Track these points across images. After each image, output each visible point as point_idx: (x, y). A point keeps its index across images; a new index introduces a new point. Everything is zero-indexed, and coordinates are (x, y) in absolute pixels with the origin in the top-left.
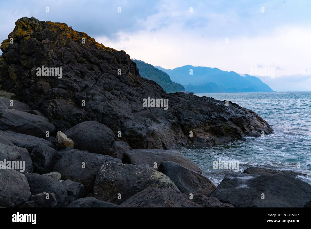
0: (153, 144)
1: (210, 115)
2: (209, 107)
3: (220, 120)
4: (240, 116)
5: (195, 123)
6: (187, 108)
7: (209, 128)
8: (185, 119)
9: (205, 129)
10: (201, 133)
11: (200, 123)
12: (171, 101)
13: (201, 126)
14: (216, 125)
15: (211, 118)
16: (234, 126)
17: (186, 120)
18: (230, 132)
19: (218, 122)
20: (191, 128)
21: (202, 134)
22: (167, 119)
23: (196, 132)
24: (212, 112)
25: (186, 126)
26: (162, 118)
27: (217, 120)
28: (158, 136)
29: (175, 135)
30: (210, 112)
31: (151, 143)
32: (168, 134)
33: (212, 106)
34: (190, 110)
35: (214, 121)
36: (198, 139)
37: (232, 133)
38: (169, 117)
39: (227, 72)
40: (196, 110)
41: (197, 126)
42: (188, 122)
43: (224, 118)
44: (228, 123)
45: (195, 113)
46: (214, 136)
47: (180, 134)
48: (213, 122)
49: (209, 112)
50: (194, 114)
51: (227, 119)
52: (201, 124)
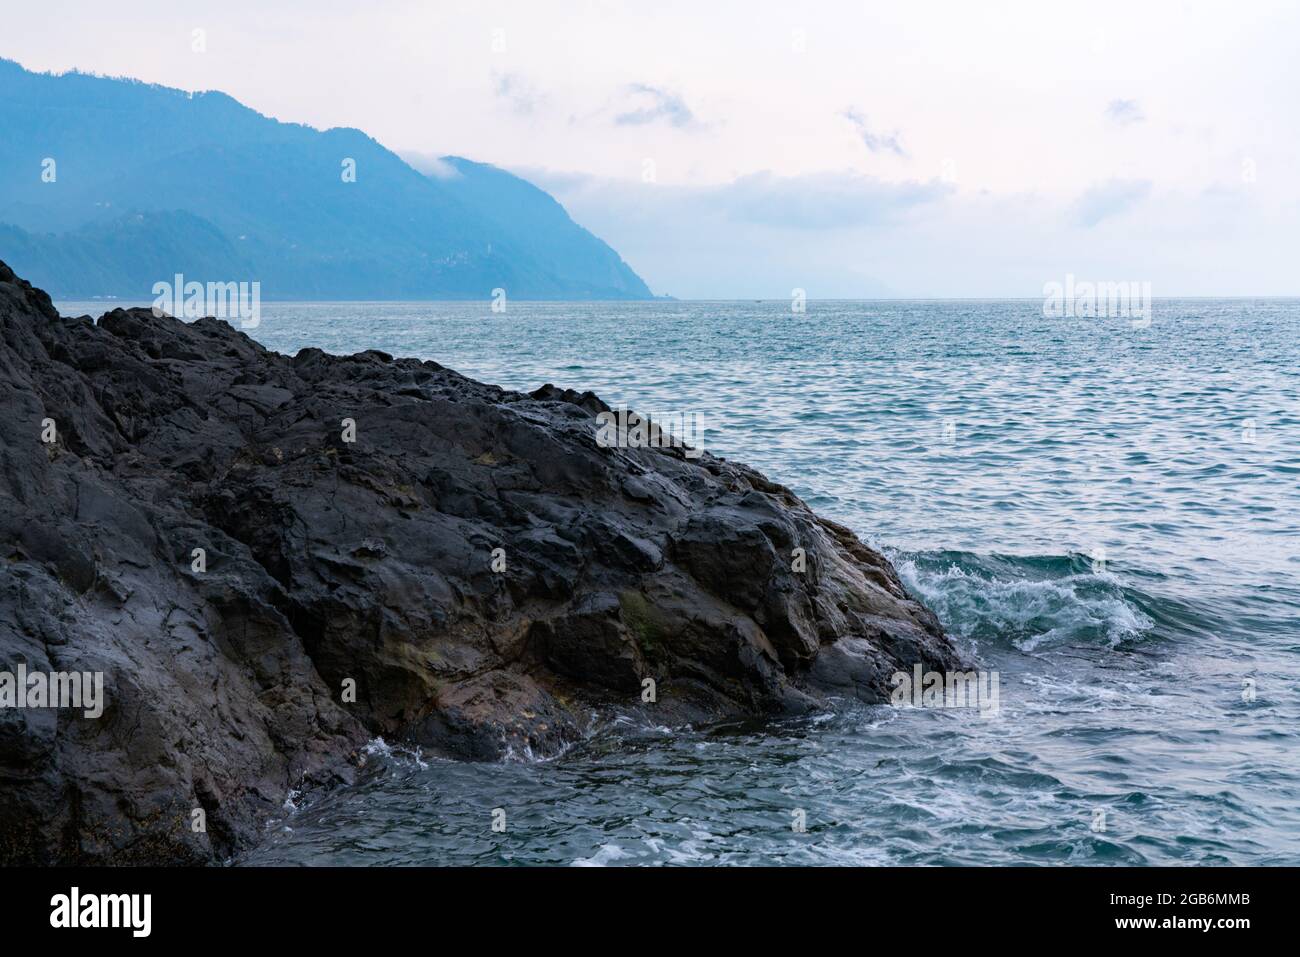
0: (123, 805)
1: (514, 522)
2: (487, 450)
3: (601, 556)
4: (749, 528)
5: (408, 590)
6: (324, 460)
7: (525, 631)
8: (321, 560)
9: (492, 645)
10: (467, 676)
11: (454, 587)
12: (127, 395)
13: (462, 617)
14: (570, 604)
15: (530, 545)
16: (716, 614)
17: (335, 568)
18: (682, 662)
19: (588, 579)
20: (385, 639)
21: (479, 687)
22: (166, 560)
23: (432, 670)
24: (515, 489)
25: (338, 624)
26: (132, 559)
27: (575, 560)
28: (167, 728)
29: (261, 708)
30: (507, 494)
31: (113, 800)
32: (210, 700)
33: (509, 446)
34: (346, 477)
35: (555, 568)
36: (451, 728)
37: (700, 666)
38: (182, 542)
39: (308, 131)
40: (400, 481)
41: (434, 622)
42: (353, 590)
43: (630, 543)
44: (661, 587)
45: (398, 503)
46: (562, 701)
47: (306, 699)
48: (550, 583)
49: (499, 490)
50: (387, 515)
51: (654, 551)
52: (459, 597)
